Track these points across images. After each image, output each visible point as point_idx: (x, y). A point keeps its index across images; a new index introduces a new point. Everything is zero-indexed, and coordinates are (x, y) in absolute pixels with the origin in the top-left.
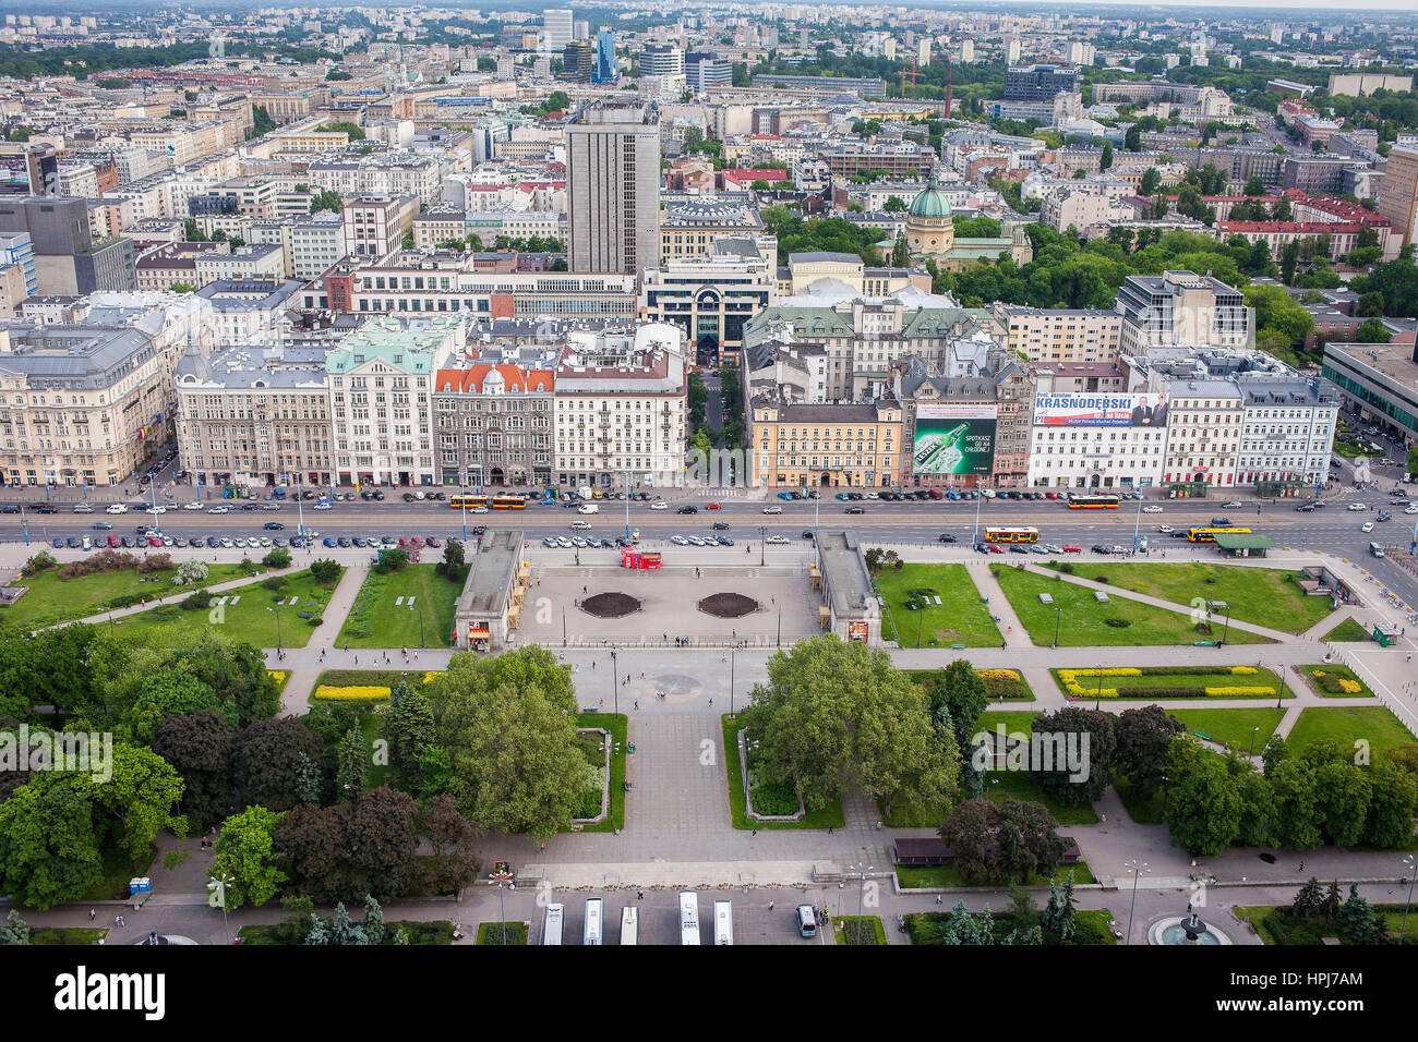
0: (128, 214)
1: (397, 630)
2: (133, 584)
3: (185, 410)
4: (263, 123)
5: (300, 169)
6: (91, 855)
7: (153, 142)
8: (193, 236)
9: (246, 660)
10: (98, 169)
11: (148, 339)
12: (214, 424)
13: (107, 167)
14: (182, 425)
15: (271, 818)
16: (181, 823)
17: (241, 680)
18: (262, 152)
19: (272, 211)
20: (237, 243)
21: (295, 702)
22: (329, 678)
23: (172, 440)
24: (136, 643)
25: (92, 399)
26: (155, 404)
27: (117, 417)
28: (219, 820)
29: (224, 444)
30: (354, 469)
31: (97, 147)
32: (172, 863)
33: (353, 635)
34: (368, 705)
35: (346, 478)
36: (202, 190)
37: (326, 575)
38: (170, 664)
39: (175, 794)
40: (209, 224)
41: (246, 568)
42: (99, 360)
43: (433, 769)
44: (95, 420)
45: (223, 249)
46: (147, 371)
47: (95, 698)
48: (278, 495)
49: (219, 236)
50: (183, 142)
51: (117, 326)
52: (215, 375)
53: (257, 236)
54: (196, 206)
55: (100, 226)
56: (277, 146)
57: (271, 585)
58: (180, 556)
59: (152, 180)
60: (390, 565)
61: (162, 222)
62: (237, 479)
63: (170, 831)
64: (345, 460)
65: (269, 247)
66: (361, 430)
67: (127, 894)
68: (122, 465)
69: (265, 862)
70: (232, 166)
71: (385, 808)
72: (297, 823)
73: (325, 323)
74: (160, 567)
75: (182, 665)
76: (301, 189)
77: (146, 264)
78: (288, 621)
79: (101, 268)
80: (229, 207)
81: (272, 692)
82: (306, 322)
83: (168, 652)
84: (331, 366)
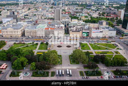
0: (20, 16)
1: (43, 48)
2: (22, 45)
3: (25, 31)
4: (29, 9)
5: (33, 12)
6: (21, 66)
7: (21, 10)
8: (25, 18)
9: (32, 51)
10: (17, 13)
11: (22, 26)
12: (28, 32)
13: (18, 12)
14: (25, 32)
15: (35, 63)
16: (28, 64)
17: (31, 52)
18: (30, 11)
19: (31, 16)
20: (28, 18)
21: (35, 54)
22: (38, 52)
23: (24, 33)
24: (23, 49)
25: (18, 30)
26: (23, 31)
27: (20, 32)
28: (30, 63)
29: (28, 34)
30: (39, 36)
31: (17, 11)
32: (27, 67)
33: (39, 49)
34: (41, 54)
35: (38, 37)
36: (25, 14)
37: (37, 44)
38: (26, 51)
39: (27, 61)
40: (26, 17)
41: (31, 43)
42: (19, 27)
43: (47, 59)
44: (19, 32)
45: (27, 19)
46: (22, 28)
47: (20, 54)
48: (33, 38)
49: (27, 18)
50: (23, 10)
51: (20, 25)
52: (28, 28)
53: (30, 18)
54: (25, 15)
55: (18, 17)
56: (31, 11)
57: (33, 45)
58: (26, 43)
59: (21, 13)
60: (42, 43)
61: (22, 17)
62: (29, 37)
63: (27, 64)
64: (38, 35)
65: (31, 18)
66: (39, 33)
67: (24, 69)
68: (21, 35)
69: (34, 67)
70: (27, 12)
71: (44, 62)
72: (37, 63)
73: (36, 24)
74: (24, 43)
75: (27, 51)
76: (33, 14)
77: (21, 20)
78: (34, 48)
79: (18, 20)
80: (27, 15)
81: (34, 53)
82: (34, 24)
83: (26, 50)
84: (37, 28)
